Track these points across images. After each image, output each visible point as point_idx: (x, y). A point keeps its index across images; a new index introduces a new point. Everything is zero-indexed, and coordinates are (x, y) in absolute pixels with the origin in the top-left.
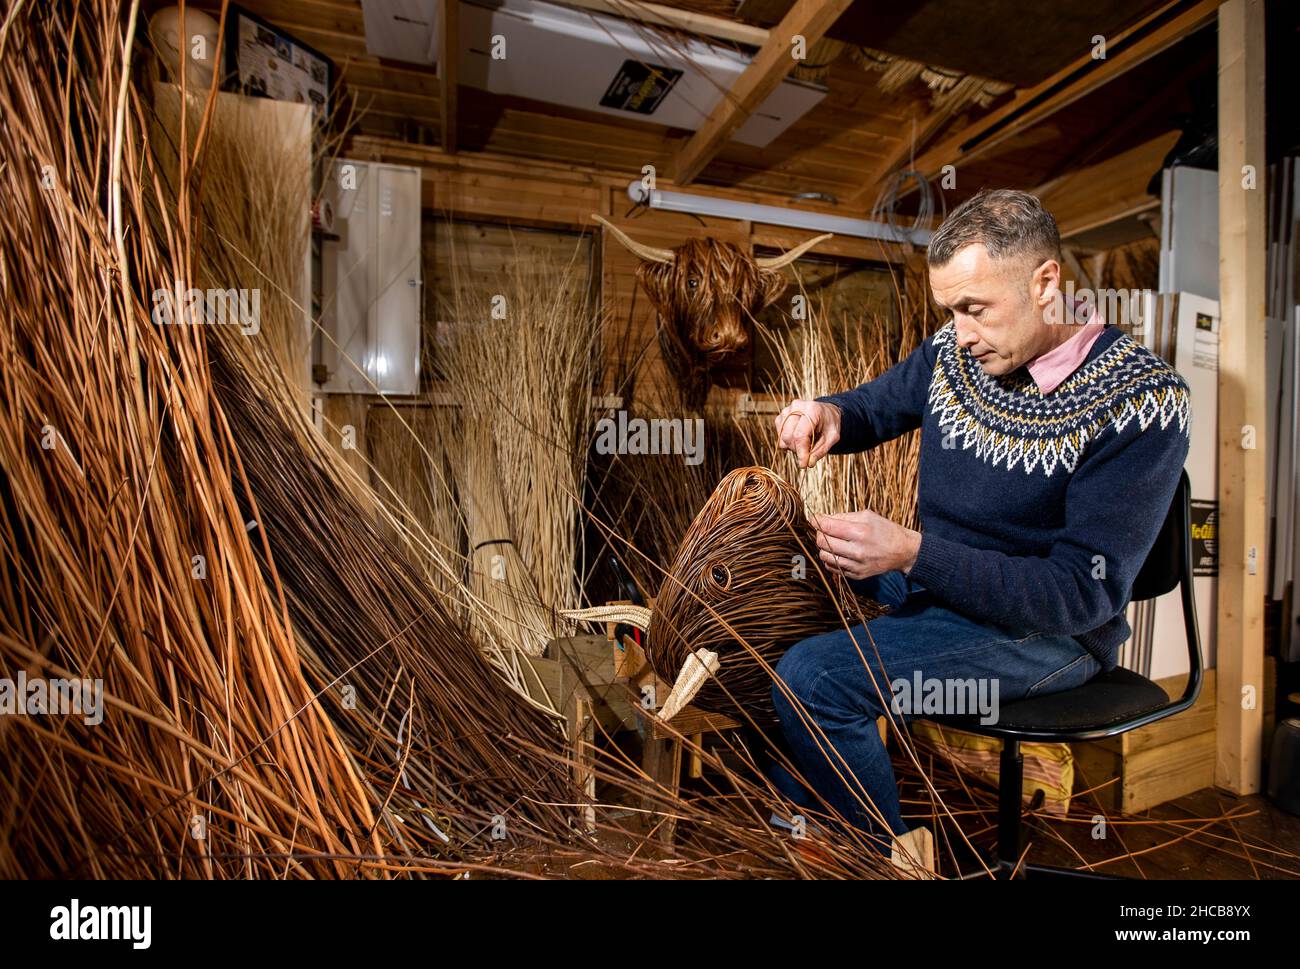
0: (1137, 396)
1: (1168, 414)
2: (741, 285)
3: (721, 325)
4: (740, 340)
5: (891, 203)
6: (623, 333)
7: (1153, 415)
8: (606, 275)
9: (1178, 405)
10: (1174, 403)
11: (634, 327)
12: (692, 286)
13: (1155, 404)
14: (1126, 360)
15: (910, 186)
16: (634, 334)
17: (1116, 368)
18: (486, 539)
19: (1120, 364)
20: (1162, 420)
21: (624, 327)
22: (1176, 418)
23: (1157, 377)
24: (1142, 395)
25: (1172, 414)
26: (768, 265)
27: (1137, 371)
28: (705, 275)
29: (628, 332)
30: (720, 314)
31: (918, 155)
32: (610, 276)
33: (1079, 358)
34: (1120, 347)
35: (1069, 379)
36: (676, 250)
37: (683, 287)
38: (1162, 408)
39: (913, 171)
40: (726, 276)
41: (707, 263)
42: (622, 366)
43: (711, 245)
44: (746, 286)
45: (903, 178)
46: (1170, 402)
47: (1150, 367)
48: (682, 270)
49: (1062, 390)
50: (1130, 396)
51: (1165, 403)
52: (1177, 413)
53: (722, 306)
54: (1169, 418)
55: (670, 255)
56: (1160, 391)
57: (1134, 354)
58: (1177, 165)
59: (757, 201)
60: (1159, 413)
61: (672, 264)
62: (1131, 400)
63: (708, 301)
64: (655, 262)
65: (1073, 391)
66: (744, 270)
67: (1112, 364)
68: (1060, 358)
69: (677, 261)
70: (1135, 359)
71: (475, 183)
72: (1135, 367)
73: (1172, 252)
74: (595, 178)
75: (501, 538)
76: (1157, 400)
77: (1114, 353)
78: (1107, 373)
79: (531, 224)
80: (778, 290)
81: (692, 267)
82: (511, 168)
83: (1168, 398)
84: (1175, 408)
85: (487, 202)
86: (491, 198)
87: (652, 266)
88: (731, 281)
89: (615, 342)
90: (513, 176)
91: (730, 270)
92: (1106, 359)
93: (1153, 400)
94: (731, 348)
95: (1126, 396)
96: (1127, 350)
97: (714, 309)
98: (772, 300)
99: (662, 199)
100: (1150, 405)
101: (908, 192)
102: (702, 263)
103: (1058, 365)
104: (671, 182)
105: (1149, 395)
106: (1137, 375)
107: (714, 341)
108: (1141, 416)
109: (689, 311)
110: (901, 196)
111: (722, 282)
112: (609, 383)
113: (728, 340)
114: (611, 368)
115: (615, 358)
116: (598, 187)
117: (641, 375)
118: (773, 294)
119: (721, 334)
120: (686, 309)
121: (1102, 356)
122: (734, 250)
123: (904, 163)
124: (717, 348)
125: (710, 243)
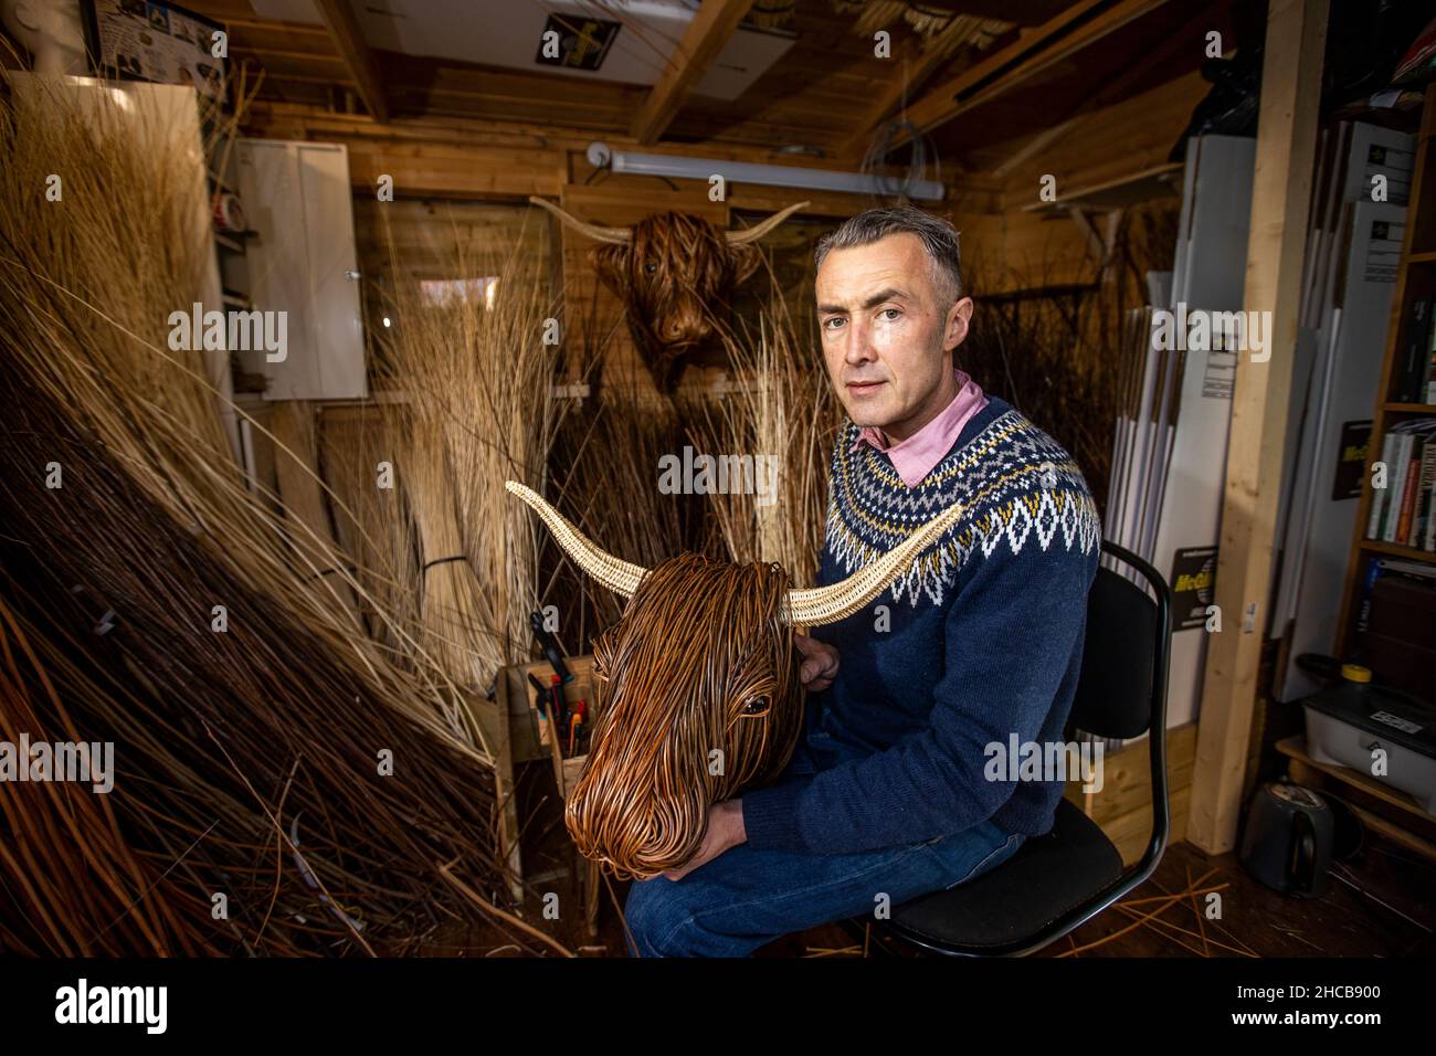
0: (1003, 504)
1: (1046, 528)
2: (705, 268)
3: (681, 315)
4: (703, 331)
5: (882, 156)
6: (587, 315)
7: (1026, 532)
8: (567, 251)
9: (1060, 514)
10: (1054, 512)
11: (600, 308)
12: (649, 270)
13: (1027, 517)
14: (998, 448)
15: (903, 138)
16: (600, 316)
17: (988, 457)
18: (437, 558)
19: (992, 451)
20: (1041, 537)
21: (588, 307)
22: (1059, 533)
23: (1028, 477)
24: (1009, 504)
25: (1053, 527)
26: (739, 238)
27: (1007, 466)
28: (664, 258)
29: (594, 313)
30: (680, 303)
31: (912, 101)
32: (571, 253)
33: (945, 444)
34: (996, 430)
35: (937, 469)
36: (634, 228)
37: (641, 271)
38: (1037, 521)
39: (904, 121)
40: (687, 258)
41: (666, 243)
42: (589, 351)
43: (672, 223)
44: (710, 268)
45: (893, 129)
46: (1047, 512)
47: (1023, 460)
48: (639, 250)
49: (928, 482)
50: (994, 505)
51: (1041, 513)
52: (1059, 526)
53: (683, 294)
54: (1050, 534)
55: (625, 233)
56: (1032, 498)
57: (1009, 440)
58: (1207, 132)
59: (733, 158)
60: (1034, 529)
61: (630, 244)
62: (996, 510)
63: (668, 284)
64: (611, 244)
65: (939, 486)
66: (712, 249)
67: (983, 451)
68: (922, 444)
69: (634, 239)
70: (1009, 447)
71: (417, 154)
72: (1007, 459)
73: (1191, 244)
74: (549, 141)
75: (452, 555)
76: (1029, 511)
77: (987, 437)
78: (976, 464)
79: (481, 198)
80: (751, 266)
81: (649, 248)
82: (454, 136)
83: (1043, 506)
84: (1056, 519)
85: (430, 175)
86: (436, 170)
87: (606, 249)
88: (693, 263)
89: (580, 325)
90: (459, 145)
91: (692, 251)
92: (978, 445)
93: (1024, 510)
94: (693, 340)
95: (990, 506)
96: (1003, 435)
97: (674, 298)
98: (745, 277)
99: (626, 162)
100: (1020, 518)
101: (900, 144)
102: (660, 243)
103: (922, 453)
104: (635, 141)
105: (1018, 504)
106: (1009, 472)
107: (675, 335)
108: (1011, 535)
109: (649, 298)
110: (892, 148)
111: (682, 266)
112: (575, 370)
113: (688, 333)
114: (576, 353)
115: (581, 342)
116: (554, 150)
117: (610, 358)
118: (746, 271)
119: (681, 326)
120: (645, 296)
121: (974, 441)
122: (699, 227)
123: (895, 110)
124: (679, 341)
125: (671, 217)
